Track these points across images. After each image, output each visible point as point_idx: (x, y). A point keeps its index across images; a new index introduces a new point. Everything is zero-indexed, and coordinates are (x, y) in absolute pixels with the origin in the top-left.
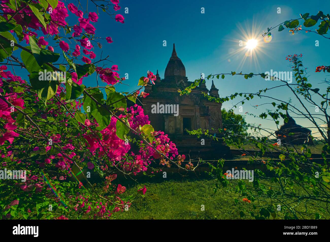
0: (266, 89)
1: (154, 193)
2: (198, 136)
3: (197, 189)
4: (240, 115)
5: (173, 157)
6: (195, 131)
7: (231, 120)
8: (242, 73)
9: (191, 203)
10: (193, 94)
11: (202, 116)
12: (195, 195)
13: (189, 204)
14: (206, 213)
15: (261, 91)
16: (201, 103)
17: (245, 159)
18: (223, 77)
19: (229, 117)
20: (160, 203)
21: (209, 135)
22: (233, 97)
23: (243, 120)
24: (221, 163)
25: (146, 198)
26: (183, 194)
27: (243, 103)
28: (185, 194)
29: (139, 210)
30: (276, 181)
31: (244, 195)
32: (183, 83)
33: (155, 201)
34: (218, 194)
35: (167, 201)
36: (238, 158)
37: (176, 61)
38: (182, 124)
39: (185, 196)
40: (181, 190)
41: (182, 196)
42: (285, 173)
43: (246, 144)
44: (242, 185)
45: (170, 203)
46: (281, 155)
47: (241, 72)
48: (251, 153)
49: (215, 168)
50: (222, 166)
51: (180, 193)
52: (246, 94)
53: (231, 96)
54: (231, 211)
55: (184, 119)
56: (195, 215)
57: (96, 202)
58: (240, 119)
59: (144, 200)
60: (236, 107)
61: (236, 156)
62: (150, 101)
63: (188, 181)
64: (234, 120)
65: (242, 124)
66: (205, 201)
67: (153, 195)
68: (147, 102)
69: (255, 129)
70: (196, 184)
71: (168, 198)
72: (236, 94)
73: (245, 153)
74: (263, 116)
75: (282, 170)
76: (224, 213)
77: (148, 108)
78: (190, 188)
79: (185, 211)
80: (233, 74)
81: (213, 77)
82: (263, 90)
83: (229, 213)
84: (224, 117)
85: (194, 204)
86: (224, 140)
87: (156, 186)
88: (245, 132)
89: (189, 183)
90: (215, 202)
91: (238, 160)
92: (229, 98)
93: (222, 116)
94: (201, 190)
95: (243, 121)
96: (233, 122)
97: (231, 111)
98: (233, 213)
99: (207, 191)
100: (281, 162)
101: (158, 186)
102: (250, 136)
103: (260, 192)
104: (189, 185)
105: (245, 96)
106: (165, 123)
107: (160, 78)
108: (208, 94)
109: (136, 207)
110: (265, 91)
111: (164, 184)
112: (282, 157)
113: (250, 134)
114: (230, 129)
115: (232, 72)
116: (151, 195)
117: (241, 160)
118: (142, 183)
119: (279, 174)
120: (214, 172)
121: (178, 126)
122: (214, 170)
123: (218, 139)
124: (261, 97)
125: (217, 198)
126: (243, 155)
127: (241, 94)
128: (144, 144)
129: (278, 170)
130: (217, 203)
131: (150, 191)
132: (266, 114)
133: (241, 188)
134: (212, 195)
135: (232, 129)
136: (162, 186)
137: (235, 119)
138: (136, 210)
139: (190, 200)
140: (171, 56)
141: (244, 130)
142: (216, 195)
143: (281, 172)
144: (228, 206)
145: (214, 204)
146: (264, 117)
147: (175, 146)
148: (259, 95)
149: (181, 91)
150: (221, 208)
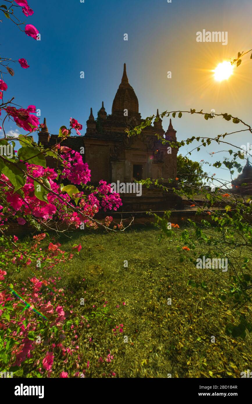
0: (226, 134)
1: (100, 244)
2: (147, 186)
3: (144, 239)
4: (197, 163)
5: (116, 207)
6: (143, 181)
7: (187, 168)
8: (203, 112)
9: (137, 252)
10: (146, 136)
11: (155, 163)
12: (142, 244)
13: (135, 253)
14: (151, 260)
15: (219, 136)
16: (155, 147)
17: (195, 209)
18: (180, 116)
19: (185, 165)
20: (106, 253)
21: (160, 184)
22: (189, 142)
23: (200, 168)
24: (168, 214)
25: (91, 249)
26: (129, 244)
27: (199, 149)
28: (132, 244)
29: (83, 260)
30: (219, 230)
31: (186, 243)
32: (134, 121)
33: (101, 251)
34: (165, 243)
35: (114, 250)
36: (190, 208)
37: (127, 90)
38: (132, 172)
39: (132, 246)
40: (128, 241)
41: (129, 246)
42: (228, 223)
43: (200, 194)
44: (185, 235)
45: (116, 252)
46: (227, 206)
47: (202, 110)
48: (200, 203)
49: (161, 219)
50: (169, 216)
51: (126, 243)
52: (204, 139)
53: (187, 141)
54: (175, 258)
55: (134, 165)
56: (140, 262)
57: (35, 255)
58: (197, 167)
59: (89, 251)
60: (190, 154)
61: (187, 207)
62: (94, 143)
63: (136, 232)
64: (190, 167)
65: (198, 172)
66: (151, 249)
67: (98, 245)
68: (91, 144)
69: (208, 179)
70: (144, 234)
71: (114, 248)
72: (193, 138)
73: (194, 204)
74: (218, 164)
75: (225, 221)
76: (168, 260)
77: (92, 152)
78: (137, 238)
79: (130, 259)
80: (193, 112)
81: (169, 114)
82: (223, 135)
83: (173, 260)
84: (180, 164)
85: (140, 253)
86: (174, 191)
87: (102, 237)
88: (200, 181)
89: (136, 234)
90: (161, 250)
91: (189, 210)
92: (185, 142)
93: (178, 163)
94: (148, 240)
95: (200, 170)
96: (189, 170)
97: (185, 158)
98: (176, 260)
99: (154, 240)
100: (226, 213)
101: (104, 237)
102: (205, 186)
103: (201, 241)
104: (136, 236)
105: (203, 141)
106: (113, 170)
107: (106, 113)
108: (164, 136)
109: (81, 257)
110: (224, 136)
111: (110, 235)
112: (228, 208)
113: (205, 183)
114: (184, 178)
115: (191, 109)
116: (96, 246)
117: (192, 210)
118: (87, 235)
119: (222, 225)
120: (160, 223)
121: (128, 174)
122: (160, 221)
123: (168, 189)
124: (220, 142)
125: (163, 246)
126: (193, 206)
127: (198, 139)
128: (85, 196)
129: (221, 221)
130: (163, 251)
131: (95, 242)
132: (220, 162)
133: (184, 238)
134: (159, 244)
135: (186, 178)
136: (108, 237)
137: (192, 167)
138: (81, 260)
139: (136, 249)
140: (121, 83)
141: (199, 179)
142: (163, 244)
143: (223, 223)
144: (173, 254)
145: (160, 252)
146: (218, 166)
147: (119, 197)
148: (217, 140)
149: (129, 131)
150: (166, 256)
